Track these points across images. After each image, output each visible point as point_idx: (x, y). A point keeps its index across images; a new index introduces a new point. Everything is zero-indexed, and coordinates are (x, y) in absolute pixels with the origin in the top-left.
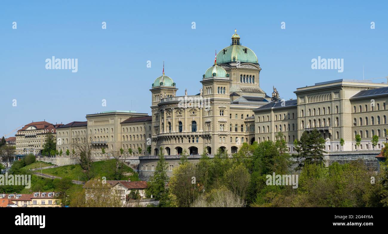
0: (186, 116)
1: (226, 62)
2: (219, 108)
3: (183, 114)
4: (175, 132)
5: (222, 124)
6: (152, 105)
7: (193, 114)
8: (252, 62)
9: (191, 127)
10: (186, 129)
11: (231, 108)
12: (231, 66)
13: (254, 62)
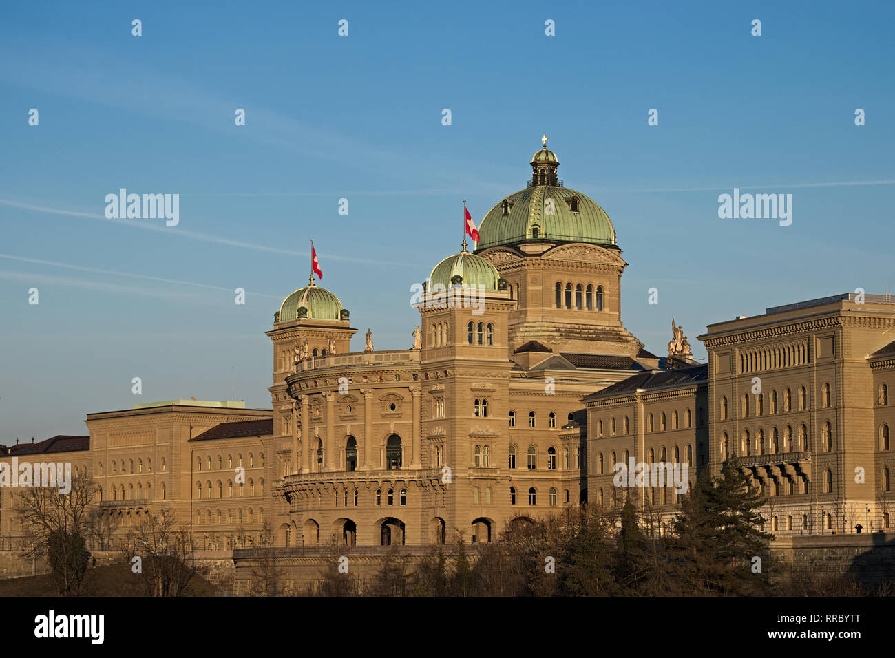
0: (369, 418)
1: (512, 241)
2: (472, 390)
3: (358, 411)
4: (333, 469)
5: (482, 444)
6: (275, 382)
7: (392, 412)
8: (594, 241)
9: (383, 455)
10: (369, 461)
11: (512, 391)
12: (524, 254)
13: (603, 242)
